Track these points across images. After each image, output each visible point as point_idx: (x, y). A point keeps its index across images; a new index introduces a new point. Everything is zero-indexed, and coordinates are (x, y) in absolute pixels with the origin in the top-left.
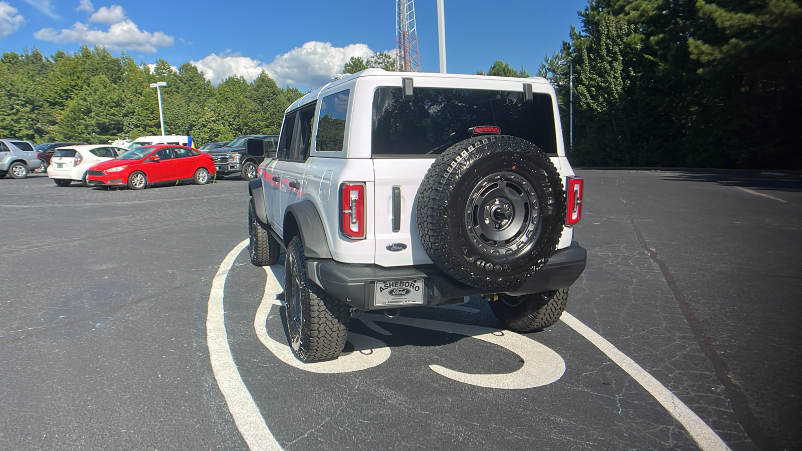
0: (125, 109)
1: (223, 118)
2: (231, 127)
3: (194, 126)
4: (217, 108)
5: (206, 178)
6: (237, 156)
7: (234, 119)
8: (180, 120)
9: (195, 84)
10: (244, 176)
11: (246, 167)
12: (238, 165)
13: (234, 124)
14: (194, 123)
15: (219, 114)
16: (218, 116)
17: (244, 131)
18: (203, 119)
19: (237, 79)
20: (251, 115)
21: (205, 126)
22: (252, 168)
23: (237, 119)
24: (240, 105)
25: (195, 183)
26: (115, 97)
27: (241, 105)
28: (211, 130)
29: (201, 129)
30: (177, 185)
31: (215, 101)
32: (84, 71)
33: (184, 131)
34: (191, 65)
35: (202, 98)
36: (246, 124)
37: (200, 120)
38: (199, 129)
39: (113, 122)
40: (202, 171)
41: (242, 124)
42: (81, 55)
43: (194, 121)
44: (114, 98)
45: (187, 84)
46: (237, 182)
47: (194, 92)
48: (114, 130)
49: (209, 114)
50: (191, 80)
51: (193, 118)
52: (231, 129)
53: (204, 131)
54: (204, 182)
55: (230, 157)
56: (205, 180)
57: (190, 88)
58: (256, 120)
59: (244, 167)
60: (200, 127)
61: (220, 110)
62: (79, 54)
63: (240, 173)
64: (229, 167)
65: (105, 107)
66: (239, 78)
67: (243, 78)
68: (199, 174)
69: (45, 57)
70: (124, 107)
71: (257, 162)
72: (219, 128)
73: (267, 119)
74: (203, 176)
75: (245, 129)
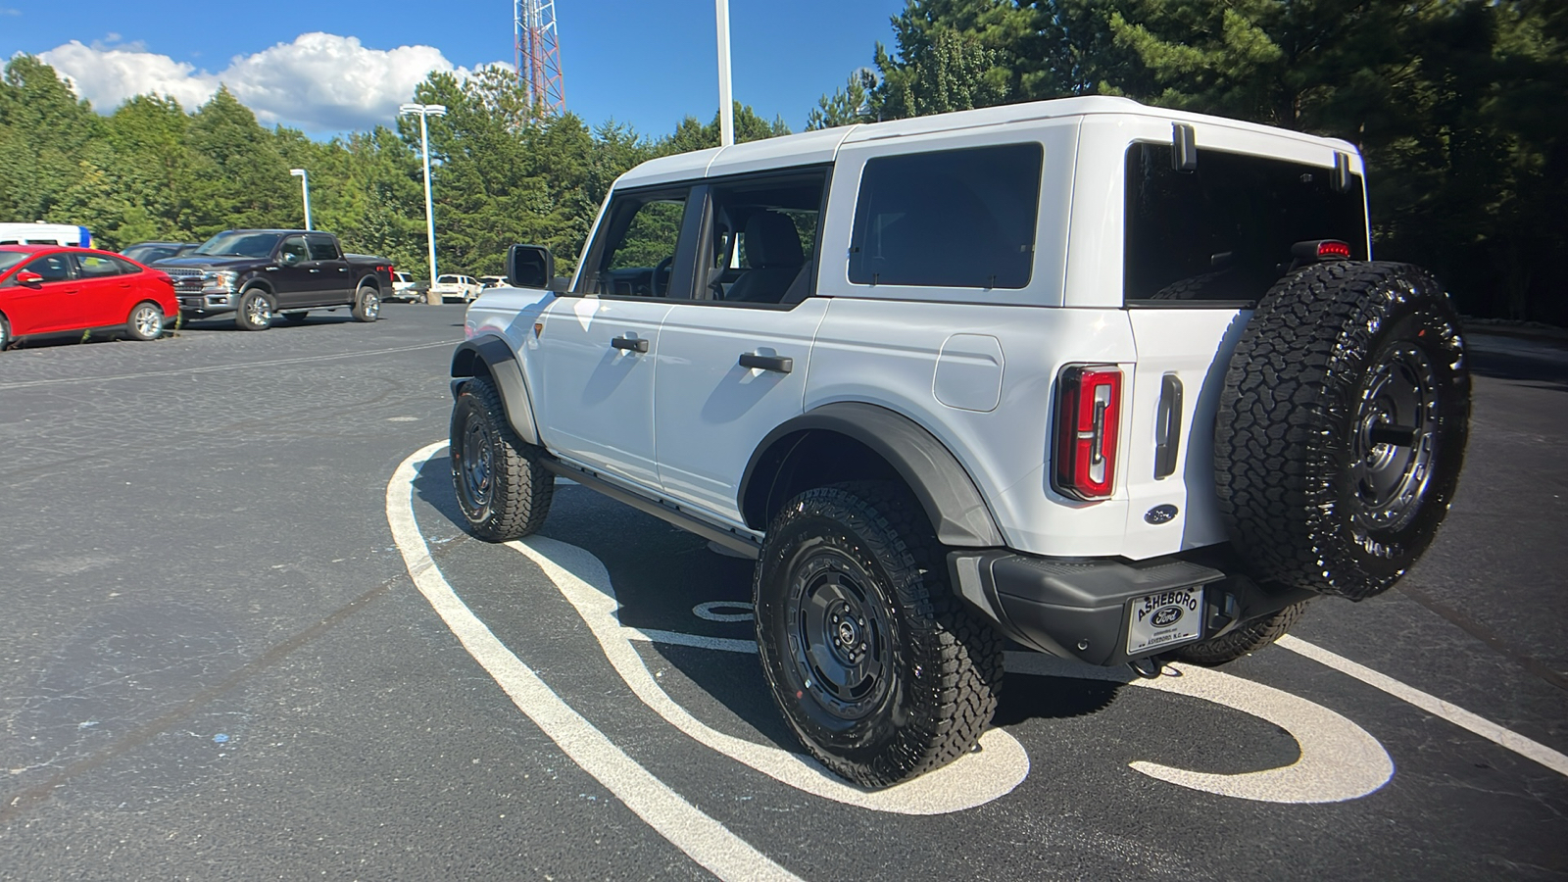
1: (129, 188)
2: (150, 208)
3: (55, 202)
4: (114, 163)
5: (157, 325)
6: (227, 278)
7: (158, 190)
8: (16, 187)
9: (54, 106)
10: (243, 320)
11: (247, 302)
12: (229, 296)
13: (157, 202)
14: (54, 195)
15: (120, 177)
16: (116, 182)
17: (182, 217)
18: (79, 188)
19: (159, 101)
20: (197, 184)
21: (83, 204)
22: (262, 304)
23: (166, 191)
24: (170, 160)
25: (131, 336)
27: (174, 161)
28: (101, 212)
29: (73, 209)
30: (86, 342)
31: (108, 147)
33: (29, 213)
34: (39, 62)
35: (73, 140)
36: (187, 204)
37: (70, 190)
38: (69, 210)
40: (147, 310)
41: (176, 203)
43: (55, 192)
45: (34, 105)
46: (229, 333)
47: (52, 124)
49: (93, 177)
50: (43, 97)
51: (50, 183)
52: (151, 213)
53: (84, 216)
54: (151, 334)
55: (211, 278)
56: (155, 330)
57: (40, 116)
58: (213, 196)
59: (244, 300)
60: (72, 206)
61: (121, 169)
63: (234, 313)
64: (207, 300)
66: (163, 99)
67: (173, 100)
68: (141, 316)
71: (273, 290)
72: (121, 210)
73: (238, 193)
74: (149, 321)
75: (184, 214)
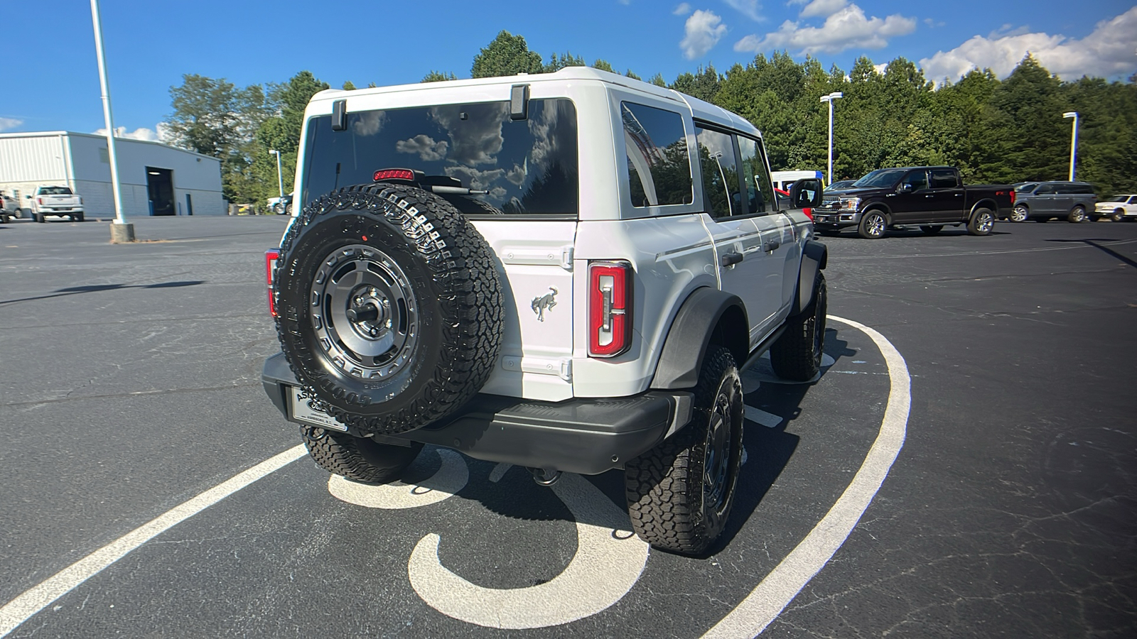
0: (793, 134)
1: (937, 140)
2: (948, 153)
3: (889, 154)
4: (931, 124)
6: (855, 201)
7: (957, 140)
8: (868, 146)
9: (900, 90)
11: (867, 218)
12: (855, 214)
13: (955, 148)
14: (889, 149)
15: (932, 133)
16: (929, 137)
17: (972, 158)
18: (904, 143)
19: (980, 74)
20: (988, 132)
21: (906, 154)
22: (879, 220)
23: (963, 140)
24: (971, 117)
26: (782, 119)
27: (973, 117)
28: (915, 159)
29: (898, 158)
31: (928, 113)
32: (755, 88)
33: (872, 162)
34: (905, 62)
35: (908, 110)
36: (977, 148)
37: (898, 145)
38: (896, 159)
39: (775, 154)
41: (970, 147)
42: (754, 67)
43: (889, 147)
44: (781, 121)
45: (887, 92)
47: (897, 101)
48: (776, 164)
49: (915, 134)
50: (894, 85)
51: (888, 141)
52: (949, 156)
53: (904, 162)
55: (844, 203)
57: (891, 97)
58: (997, 140)
59: (864, 217)
60: (898, 156)
61: (934, 128)
62: (752, 66)
63: (857, 226)
64: (841, 217)
65: (768, 134)
66: (982, 72)
67: (989, 71)
69: (720, 75)
70: (793, 132)
71: (890, 210)
72: (929, 156)
73: (1021, 136)
75: (974, 156)
